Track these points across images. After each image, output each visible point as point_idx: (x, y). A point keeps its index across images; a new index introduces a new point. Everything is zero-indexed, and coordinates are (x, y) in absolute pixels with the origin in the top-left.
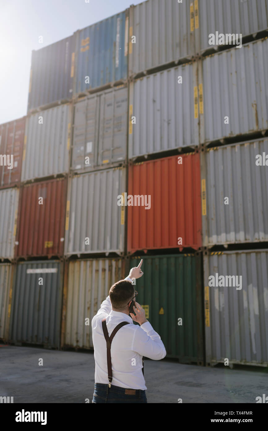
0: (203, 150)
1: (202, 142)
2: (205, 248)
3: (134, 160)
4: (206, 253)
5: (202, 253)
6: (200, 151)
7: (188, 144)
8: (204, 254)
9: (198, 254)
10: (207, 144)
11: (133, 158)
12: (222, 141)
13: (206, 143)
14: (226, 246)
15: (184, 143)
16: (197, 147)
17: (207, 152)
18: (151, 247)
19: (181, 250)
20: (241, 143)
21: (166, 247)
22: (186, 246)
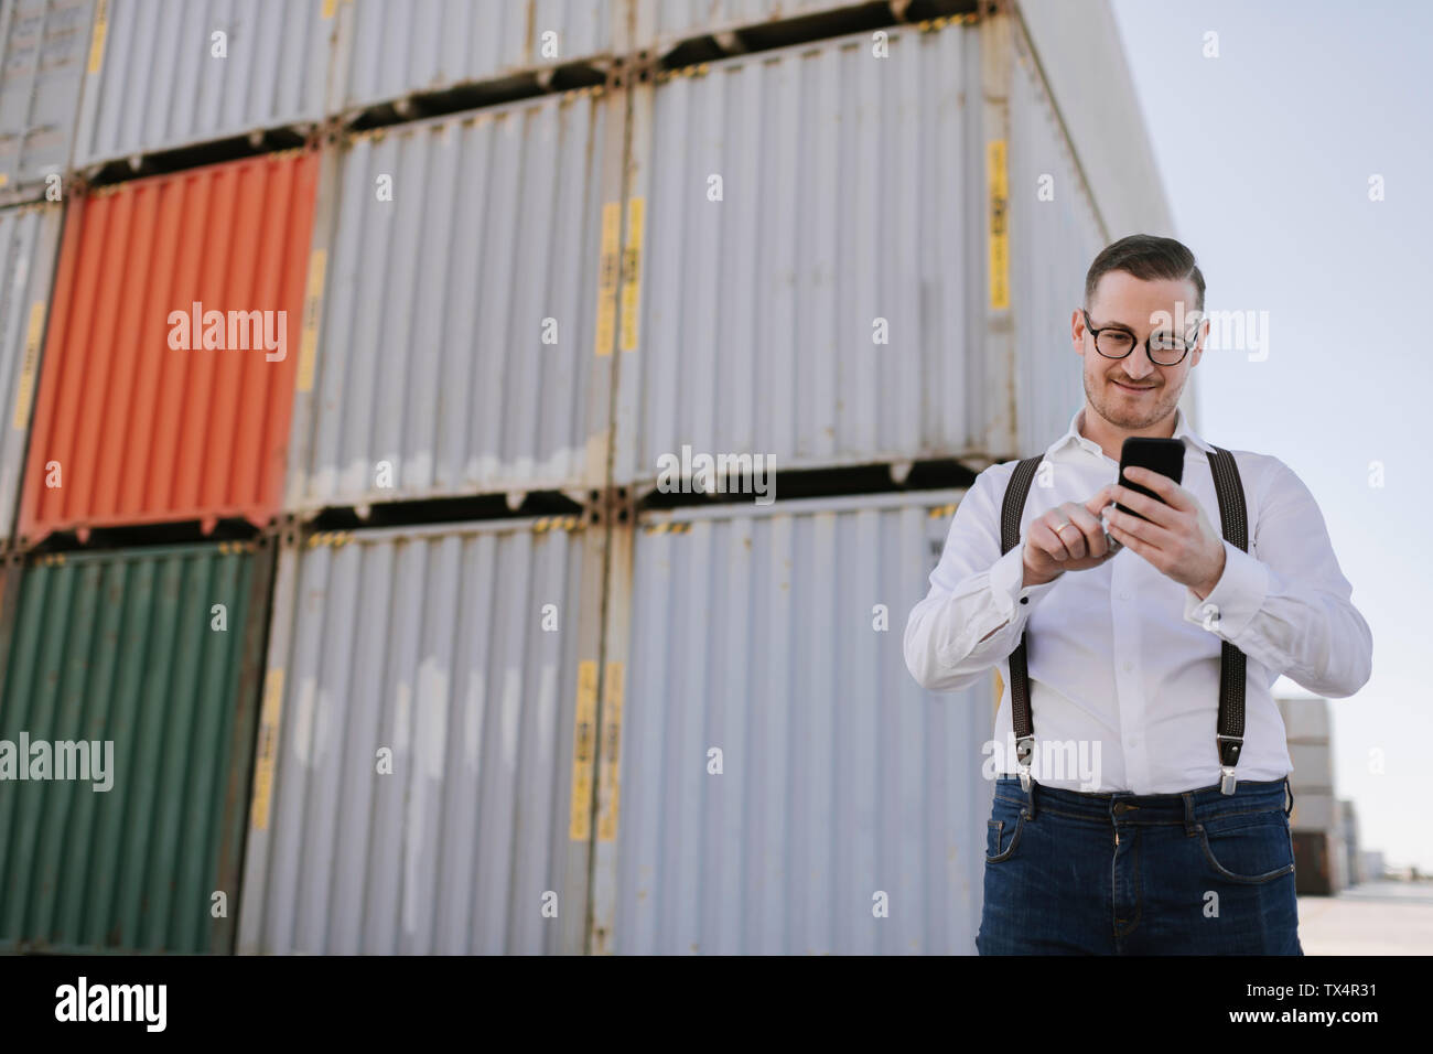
0: (332, 139)
1: (336, 107)
2: (290, 518)
3: (94, 173)
4: (291, 539)
5: (277, 538)
6: (324, 143)
7: (288, 116)
8: (284, 540)
9: (263, 543)
10: (352, 117)
11: (89, 168)
12: (402, 107)
13: (346, 111)
14: (363, 512)
15: (274, 110)
16: (314, 127)
17: (346, 147)
18: (106, 518)
19: (208, 527)
20: (466, 115)
21: (159, 513)
22: (228, 512)
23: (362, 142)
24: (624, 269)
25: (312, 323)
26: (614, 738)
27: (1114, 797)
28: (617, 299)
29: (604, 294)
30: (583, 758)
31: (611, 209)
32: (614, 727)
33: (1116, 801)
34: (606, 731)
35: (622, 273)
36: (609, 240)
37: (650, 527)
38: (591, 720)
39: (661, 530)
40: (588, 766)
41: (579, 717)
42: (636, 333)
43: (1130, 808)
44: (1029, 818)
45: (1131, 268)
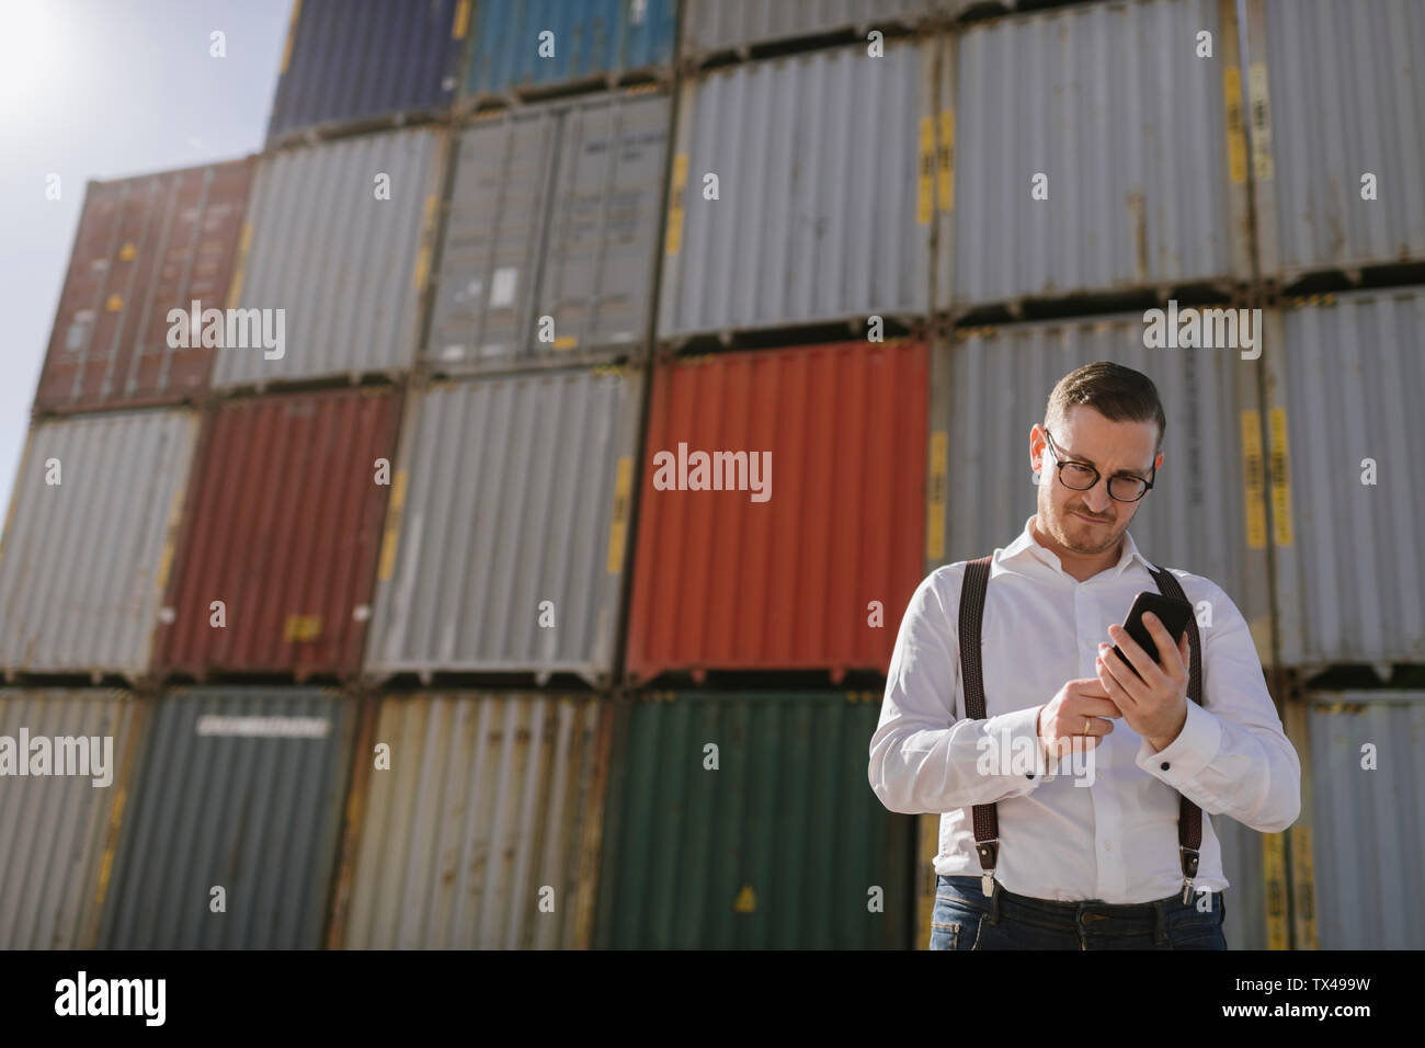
0: (942, 333)
1: (943, 303)
3: (680, 343)
6: (933, 335)
7: (889, 307)
10: (960, 314)
11: (677, 338)
12: (1014, 310)
13: (954, 309)
15: (874, 300)
16: (920, 320)
17: (956, 342)
18: (723, 660)
19: (837, 676)
20: (1085, 321)
21: (781, 660)
22: (858, 664)
23: (974, 339)
24: (1269, 471)
25: (937, 498)
26: (1308, 897)
27: (1082, 906)
28: (1267, 498)
29: (1251, 495)
30: (1276, 914)
31: (1250, 418)
32: (1307, 888)
33: (1084, 910)
34: (1297, 891)
35: (1268, 477)
36: (1251, 443)
37: (1326, 707)
38: (1281, 877)
39: (1336, 709)
40: (1282, 921)
41: (1268, 875)
42: (1290, 531)
43: (1098, 917)
44: (992, 923)
45: (1100, 406)
